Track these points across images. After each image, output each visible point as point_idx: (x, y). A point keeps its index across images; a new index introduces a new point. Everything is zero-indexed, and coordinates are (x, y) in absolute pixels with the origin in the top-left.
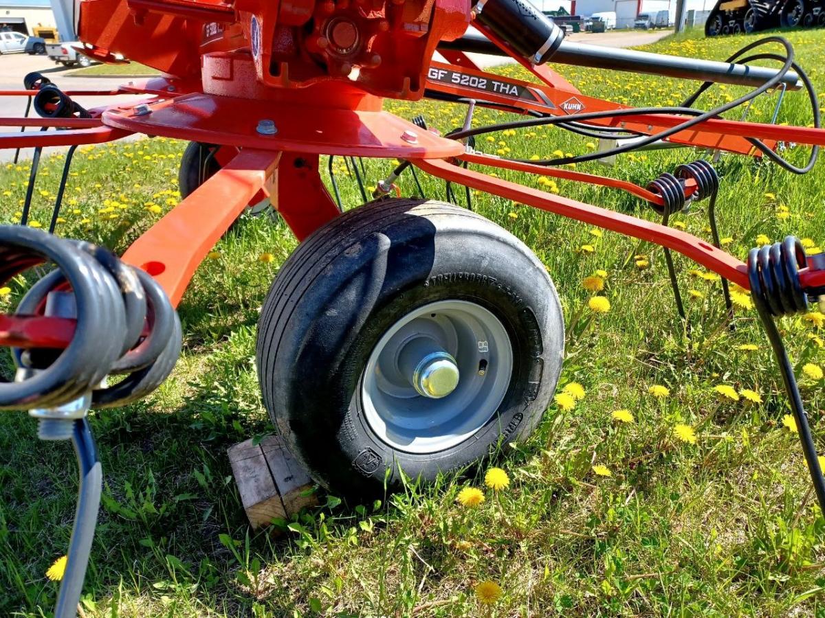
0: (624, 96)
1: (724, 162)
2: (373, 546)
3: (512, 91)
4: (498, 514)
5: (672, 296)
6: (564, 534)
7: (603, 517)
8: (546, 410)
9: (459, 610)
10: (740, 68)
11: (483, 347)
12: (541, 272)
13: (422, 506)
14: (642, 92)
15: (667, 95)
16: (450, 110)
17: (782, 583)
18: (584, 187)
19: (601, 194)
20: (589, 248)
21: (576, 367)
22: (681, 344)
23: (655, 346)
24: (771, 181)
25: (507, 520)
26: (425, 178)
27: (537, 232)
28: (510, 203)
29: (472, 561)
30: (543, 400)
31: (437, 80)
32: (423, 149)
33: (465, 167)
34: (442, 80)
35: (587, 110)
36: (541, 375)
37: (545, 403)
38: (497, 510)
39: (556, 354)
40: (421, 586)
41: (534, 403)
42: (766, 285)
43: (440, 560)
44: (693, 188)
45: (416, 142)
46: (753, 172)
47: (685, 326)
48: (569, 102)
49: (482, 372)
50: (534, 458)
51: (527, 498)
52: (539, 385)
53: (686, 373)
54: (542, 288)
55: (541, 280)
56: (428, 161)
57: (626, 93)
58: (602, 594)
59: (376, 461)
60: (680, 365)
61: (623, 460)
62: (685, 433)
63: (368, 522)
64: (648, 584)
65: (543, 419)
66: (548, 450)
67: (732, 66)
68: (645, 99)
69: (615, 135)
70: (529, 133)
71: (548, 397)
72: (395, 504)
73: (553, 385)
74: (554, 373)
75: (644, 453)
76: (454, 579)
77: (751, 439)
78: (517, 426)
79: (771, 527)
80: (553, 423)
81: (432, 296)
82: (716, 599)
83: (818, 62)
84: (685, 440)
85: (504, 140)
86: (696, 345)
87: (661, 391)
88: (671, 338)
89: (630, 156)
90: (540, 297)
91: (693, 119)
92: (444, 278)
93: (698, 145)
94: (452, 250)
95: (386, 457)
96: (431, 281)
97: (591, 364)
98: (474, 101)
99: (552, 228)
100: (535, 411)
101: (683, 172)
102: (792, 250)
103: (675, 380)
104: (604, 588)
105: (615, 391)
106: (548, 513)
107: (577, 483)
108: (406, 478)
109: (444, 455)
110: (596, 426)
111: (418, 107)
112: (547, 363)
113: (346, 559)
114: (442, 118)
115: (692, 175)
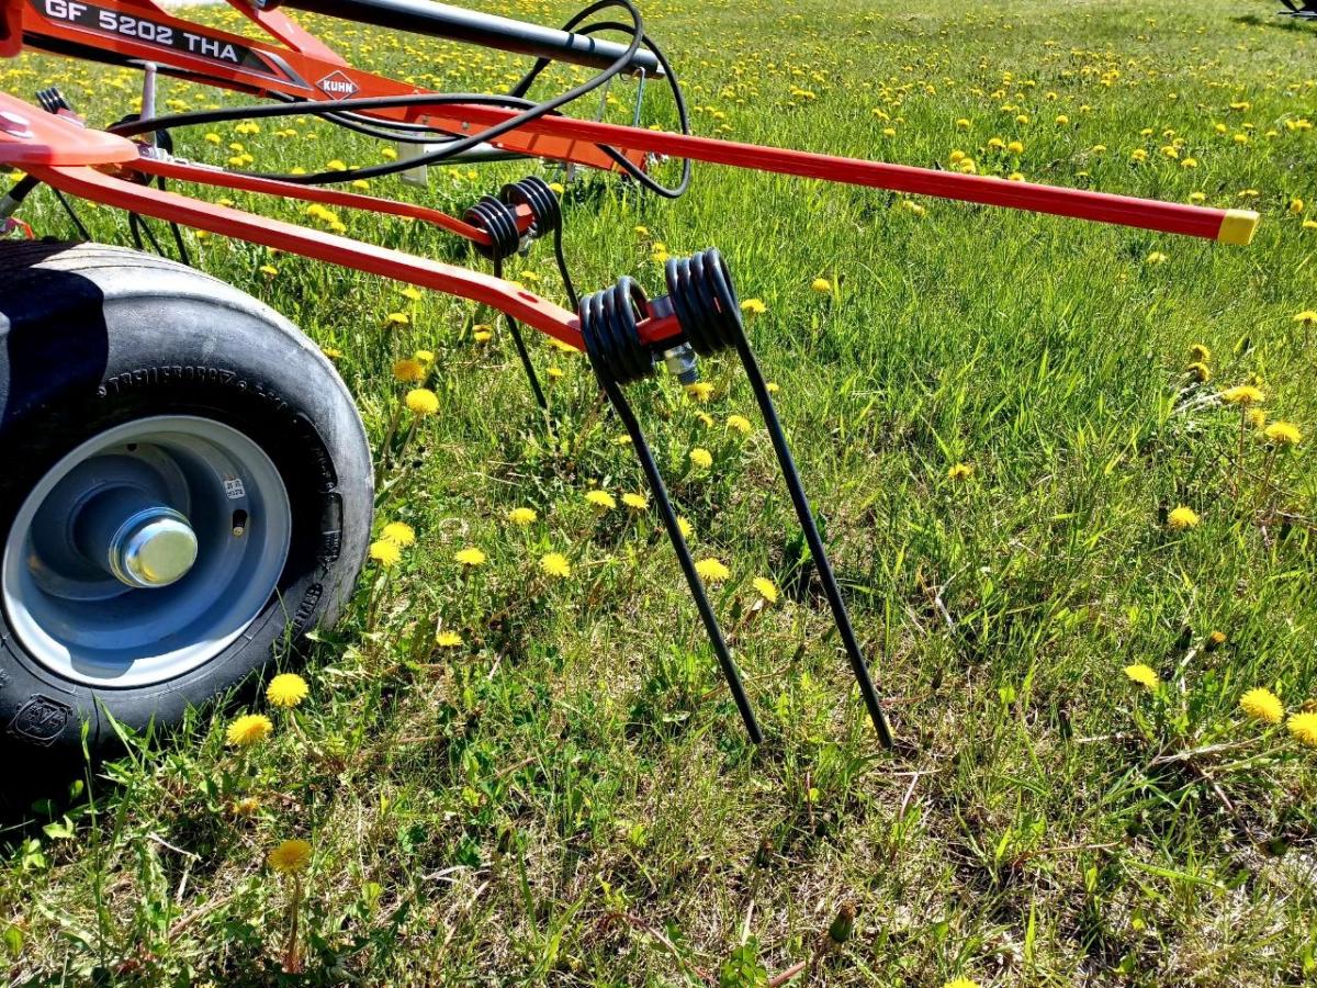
0: (435, 74)
1: (582, 181)
2: (79, 859)
3: (224, 54)
4: (300, 745)
5: (528, 381)
6: (406, 744)
7: (460, 703)
8: (360, 572)
9: (251, 903)
10: (582, 40)
11: (233, 489)
12: (312, 354)
13: (164, 767)
14: (462, 68)
15: (499, 76)
16: (125, 81)
17: (681, 722)
18: (386, 221)
19: (413, 233)
20: (401, 318)
21: (401, 501)
22: (546, 446)
23: (513, 453)
24: (643, 210)
25: (315, 750)
26: (90, 209)
27: (316, 297)
28: (264, 251)
29: (265, 825)
30: (351, 558)
31: (66, 20)
32: (45, 148)
33: (162, 187)
34: (78, 21)
35: (364, 93)
36: (341, 519)
37: (355, 563)
38: (297, 740)
39: (361, 482)
40: (181, 890)
41: (337, 563)
42: (603, 343)
43: (211, 841)
44: (527, 218)
45: (28, 134)
46: (620, 194)
47: (548, 420)
48: (330, 79)
49: (239, 530)
50: (350, 647)
51: (343, 708)
52: (341, 535)
53: (556, 485)
54: (319, 380)
55: (315, 369)
56: (60, 170)
57: (437, 70)
58: (466, 808)
59: (59, 715)
60: (548, 475)
61: (483, 620)
62: (555, 564)
63: (63, 823)
64: (526, 775)
65: (357, 587)
66: (371, 632)
67: (572, 36)
68: (468, 81)
69: (421, 136)
70: (283, 130)
71: (359, 551)
72: (111, 776)
73: (364, 532)
74: (363, 514)
75: (509, 604)
76: (238, 862)
77: (638, 556)
78: (314, 605)
79: (665, 658)
80: (372, 590)
81: (117, 412)
82: (610, 765)
83: (692, 41)
84: (556, 573)
85: (240, 141)
86: (565, 446)
87: (524, 515)
88: (532, 440)
89: (451, 172)
90: (319, 395)
91: (522, 114)
92: (134, 379)
93: (545, 156)
94: (143, 329)
95: (79, 703)
96: (109, 386)
97: (424, 494)
98: (152, 65)
99: (343, 290)
100: (341, 578)
101: (512, 195)
102: (627, 295)
103: (542, 496)
104: (467, 799)
105: (465, 527)
106: (381, 723)
107: (418, 667)
108: (127, 731)
109: (194, 679)
110: (442, 583)
111: (53, 71)
112: (347, 500)
113: (27, 896)
114: (110, 95)
115: (524, 200)
